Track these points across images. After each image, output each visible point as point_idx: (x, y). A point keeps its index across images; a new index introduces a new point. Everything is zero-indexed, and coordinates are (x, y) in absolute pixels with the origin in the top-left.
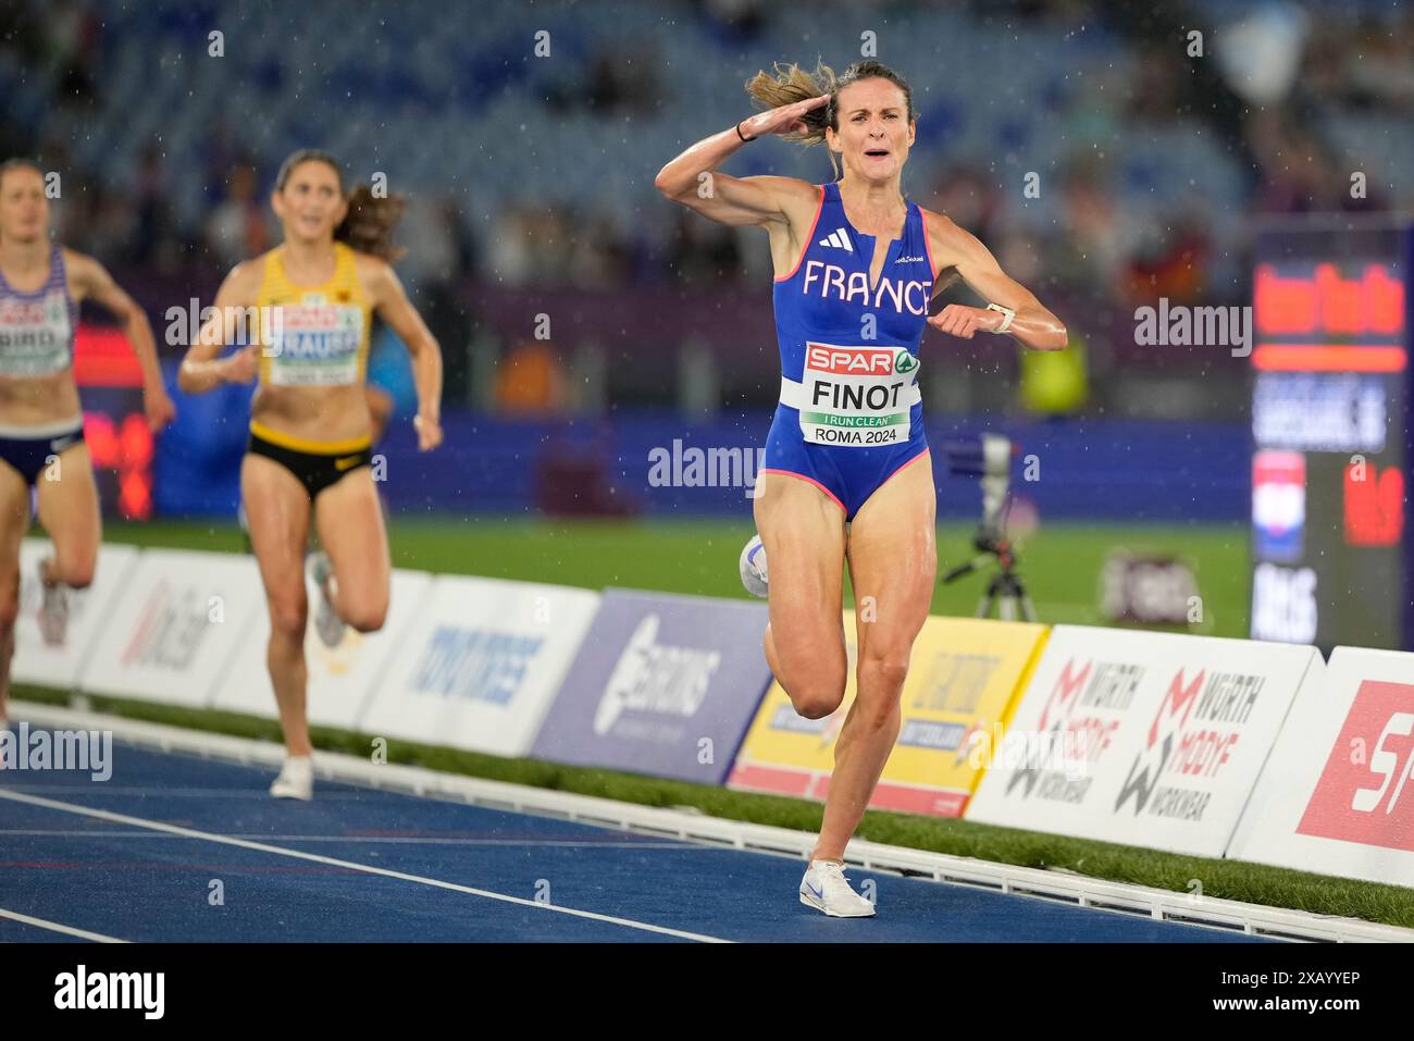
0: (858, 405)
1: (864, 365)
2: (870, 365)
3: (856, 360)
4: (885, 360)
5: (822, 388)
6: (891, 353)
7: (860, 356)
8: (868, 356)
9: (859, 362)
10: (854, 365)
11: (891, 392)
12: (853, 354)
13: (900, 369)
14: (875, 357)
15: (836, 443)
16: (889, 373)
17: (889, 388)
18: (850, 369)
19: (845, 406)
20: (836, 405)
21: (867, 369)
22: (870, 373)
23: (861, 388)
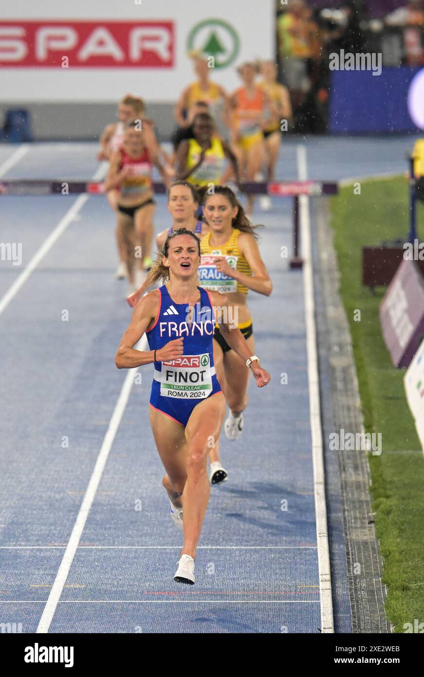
0: (186, 381)
1: (187, 363)
2: (190, 363)
3: (183, 361)
4: (196, 361)
5: (169, 374)
6: (199, 358)
7: (185, 360)
8: (189, 359)
9: (185, 362)
10: (183, 363)
11: (200, 375)
12: (183, 359)
13: (203, 364)
14: (192, 360)
15: (177, 397)
16: (199, 366)
17: (199, 373)
18: (181, 365)
19: (180, 381)
20: (176, 381)
21: (189, 365)
22: (190, 367)
23: (187, 373)
